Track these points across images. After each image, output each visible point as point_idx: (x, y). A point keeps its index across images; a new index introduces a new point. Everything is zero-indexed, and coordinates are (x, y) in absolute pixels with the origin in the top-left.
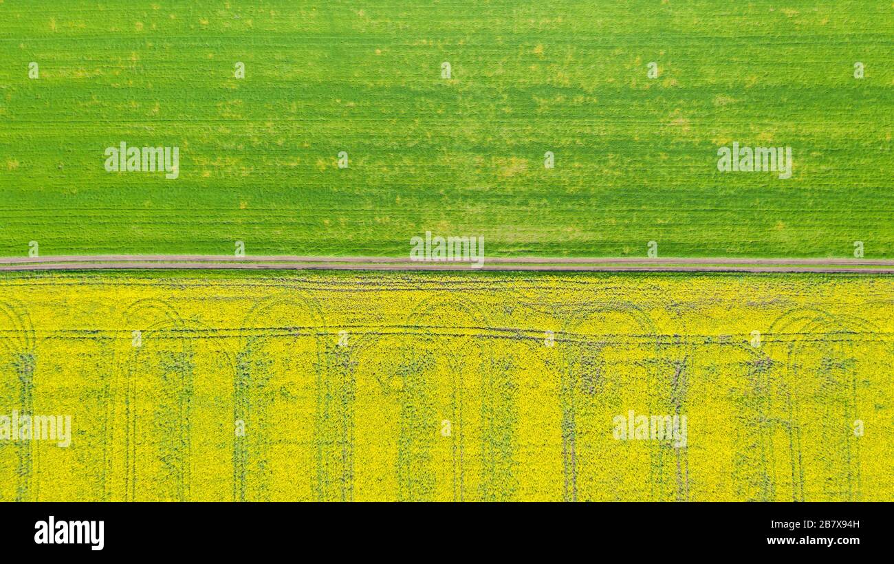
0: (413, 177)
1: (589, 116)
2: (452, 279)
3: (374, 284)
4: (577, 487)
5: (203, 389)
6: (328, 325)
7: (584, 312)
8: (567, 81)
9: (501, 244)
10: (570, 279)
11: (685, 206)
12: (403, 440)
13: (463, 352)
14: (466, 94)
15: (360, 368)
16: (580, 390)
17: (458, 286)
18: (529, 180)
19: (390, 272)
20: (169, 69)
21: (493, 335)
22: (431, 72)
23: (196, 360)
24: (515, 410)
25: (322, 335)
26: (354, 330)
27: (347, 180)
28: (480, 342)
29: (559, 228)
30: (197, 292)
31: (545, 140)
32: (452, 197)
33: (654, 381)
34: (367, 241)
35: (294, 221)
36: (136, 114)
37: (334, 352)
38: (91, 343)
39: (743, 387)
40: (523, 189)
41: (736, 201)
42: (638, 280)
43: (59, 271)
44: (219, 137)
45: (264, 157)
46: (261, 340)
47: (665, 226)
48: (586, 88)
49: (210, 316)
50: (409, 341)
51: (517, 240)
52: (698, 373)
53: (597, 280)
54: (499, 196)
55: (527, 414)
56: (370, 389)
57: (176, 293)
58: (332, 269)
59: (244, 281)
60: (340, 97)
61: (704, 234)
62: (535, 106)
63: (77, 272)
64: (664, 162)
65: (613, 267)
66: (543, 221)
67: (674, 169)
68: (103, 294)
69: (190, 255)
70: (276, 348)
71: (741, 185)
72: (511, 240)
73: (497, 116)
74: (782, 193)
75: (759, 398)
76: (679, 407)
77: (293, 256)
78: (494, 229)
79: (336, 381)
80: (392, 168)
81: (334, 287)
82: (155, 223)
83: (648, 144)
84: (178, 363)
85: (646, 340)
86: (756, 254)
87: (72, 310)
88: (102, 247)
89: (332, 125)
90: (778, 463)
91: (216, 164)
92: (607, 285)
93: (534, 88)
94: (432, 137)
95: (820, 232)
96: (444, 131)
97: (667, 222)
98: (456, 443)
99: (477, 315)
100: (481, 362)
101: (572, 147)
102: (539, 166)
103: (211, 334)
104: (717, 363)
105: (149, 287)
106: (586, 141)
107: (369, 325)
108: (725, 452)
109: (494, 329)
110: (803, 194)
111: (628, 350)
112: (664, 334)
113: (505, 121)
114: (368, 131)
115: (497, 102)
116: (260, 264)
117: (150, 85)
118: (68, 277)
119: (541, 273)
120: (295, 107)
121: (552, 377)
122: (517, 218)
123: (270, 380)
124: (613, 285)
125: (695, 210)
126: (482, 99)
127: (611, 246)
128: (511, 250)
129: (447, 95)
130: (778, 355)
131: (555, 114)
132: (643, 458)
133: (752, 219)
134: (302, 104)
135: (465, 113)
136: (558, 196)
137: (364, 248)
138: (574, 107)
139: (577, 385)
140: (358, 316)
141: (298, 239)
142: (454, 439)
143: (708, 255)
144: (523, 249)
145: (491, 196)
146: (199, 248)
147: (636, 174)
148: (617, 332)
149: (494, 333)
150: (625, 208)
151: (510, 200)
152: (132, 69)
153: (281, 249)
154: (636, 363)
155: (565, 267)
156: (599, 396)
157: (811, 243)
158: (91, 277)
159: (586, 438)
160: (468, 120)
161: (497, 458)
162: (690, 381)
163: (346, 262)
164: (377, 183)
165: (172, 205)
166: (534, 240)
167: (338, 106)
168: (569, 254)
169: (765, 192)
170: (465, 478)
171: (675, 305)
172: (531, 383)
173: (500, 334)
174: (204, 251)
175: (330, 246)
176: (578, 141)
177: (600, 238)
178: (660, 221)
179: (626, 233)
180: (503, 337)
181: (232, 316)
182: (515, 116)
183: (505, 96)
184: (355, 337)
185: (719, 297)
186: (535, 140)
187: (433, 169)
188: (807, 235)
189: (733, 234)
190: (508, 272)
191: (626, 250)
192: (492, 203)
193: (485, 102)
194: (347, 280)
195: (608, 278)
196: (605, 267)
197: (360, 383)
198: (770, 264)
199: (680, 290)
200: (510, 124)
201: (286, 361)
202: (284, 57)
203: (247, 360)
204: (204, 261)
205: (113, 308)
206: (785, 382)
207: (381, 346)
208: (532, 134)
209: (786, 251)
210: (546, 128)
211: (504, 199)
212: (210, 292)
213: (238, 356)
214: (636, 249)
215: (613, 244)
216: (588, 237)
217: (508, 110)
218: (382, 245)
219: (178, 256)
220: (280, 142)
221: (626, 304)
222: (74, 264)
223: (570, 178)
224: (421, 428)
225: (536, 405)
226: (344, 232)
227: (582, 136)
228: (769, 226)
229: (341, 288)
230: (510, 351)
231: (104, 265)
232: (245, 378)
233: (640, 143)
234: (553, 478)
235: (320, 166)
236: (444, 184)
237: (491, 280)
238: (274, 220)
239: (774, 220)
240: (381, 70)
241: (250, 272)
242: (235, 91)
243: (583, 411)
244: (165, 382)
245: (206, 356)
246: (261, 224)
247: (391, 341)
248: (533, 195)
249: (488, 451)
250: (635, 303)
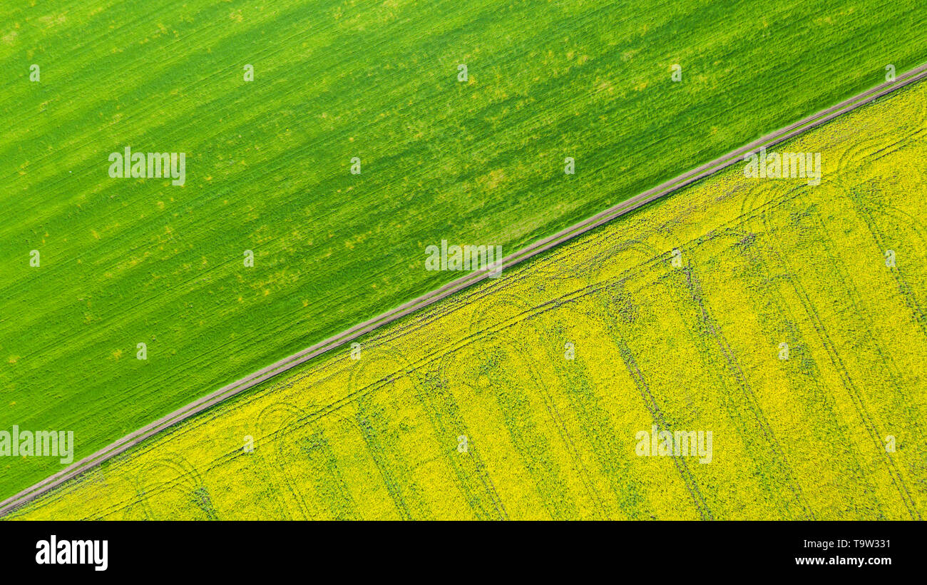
0: (423, 222)
1: (533, 114)
2: (489, 285)
3: (432, 316)
4: (653, 395)
5: (342, 453)
6: (412, 363)
7: (598, 263)
8: (504, 95)
9: (513, 242)
10: (576, 244)
11: (637, 148)
12: (508, 421)
13: (522, 336)
14: (433, 141)
15: (451, 383)
16: (622, 323)
17: (495, 288)
18: (511, 184)
19: (439, 301)
20: (200, 227)
21: (537, 312)
22: (398, 136)
23: (327, 434)
24: (581, 360)
25: (411, 372)
26: (433, 357)
27: (374, 248)
28: (531, 322)
29: (551, 209)
30: (303, 384)
31: (509, 148)
32: (459, 223)
33: (674, 290)
34: (411, 287)
35: (349, 297)
36: (192, 272)
37: (426, 381)
38: (242, 459)
39: (742, 263)
40: (510, 192)
41: (673, 126)
42: (627, 221)
43: (192, 417)
44: (262, 261)
45: (304, 260)
46: (368, 397)
47: (629, 170)
48: (521, 94)
49: (321, 397)
50: (478, 346)
51: (523, 233)
52: (704, 269)
53: (596, 235)
54: (494, 207)
55: (591, 358)
56: (466, 395)
57: (287, 392)
58: (395, 320)
59: (334, 359)
60: (339, 188)
61: (661, 162)
62: (488, 125)
63: (206, 411)
64: (606, 122)
65: (605, 219)
66: (536, 210)
67: (616, 124)
68: (234, 418)
69: (284, 359)
70: (382, 397)
71: (671, 113)
72: (518, 235)
73: (464, 147)
74: (705, 105)
75: (756, 266)
76: (701, 300)
77: (362, 324)
78: (502, 233)
79: (438, 401)
80: (403, 222)
81: (403, 333)
82: (246, 348)
83: (588, 114)
84: (314, 443)
85: (654, 263)
86: (705, 160)
87: (216, 441)
88: (214, 384)
89: (343, 211)
90: (792, 308)
91: (270, 282)
92: (606, 236)
93: (483, 112)
94: (423, 185)
95: (746, 121)
96: (429, 176)
97: (629, 167)
98: (548, 404)
99: (520, 303)
100: (538, 336)
101: (532, 144)
102: (514, 169)
103: (329, 410)
104: (714, 254)
105: (265, 397)
106: (540, 133)
107: (443, 348)
108: (750, 318)
109: (537, 307)
110: (721, 98)
111: (644, 276)
112: (665, 251)
113: (472, 147)
114: (372, 203)
115: (459, 136)
116: (339, 341)
117: (191, 245)
118: (201, 418)
119: (552, 249)
120: (309, 211)
121: (596, 323)
122: (516, 217)
123: (389, 423)
124: (610, 233)
125: (647, 148)
126: (447, 139)
127: (596, 204)
128: (523, 242)
129: (419, 149)
130: (756, 228)
131: (508, 123)
132: (691, 351)
133: (691, 135)
134: (313, 206)
135: (439, 156)
136: (538, 186)
137: (411, 293)
138: (519, 112)
139: (618, 320)
140: (432, 346)
141: (359, 309)
142: (546, 402)
143: (671, 177)
144: (531, 237)
145: (489, 209)
146: (288, 350)
147: (589, 141)
148: (629, 267)
149: (538, 310)
150: (592, 171)
151: (504, 205)
152: (172, 240)
153: (349, 323)
154: (654, 283)
155: (568, 237)
156: (638, 320)
157: (743, 133)
158: (218, 410)
159: (643, 356)
160: (444, 159)
161: (584, 402)
162: (700, 278)
163: (403, 309)
164: (398, 239)
165: (252, 328)
166: (536, 227)
167: (341, 195)
168: (567, 225)
169: (692, 109)
170: (567, 428)
171: (664, 226)
172: (584, 334)
173: (543, 309)
174: (292, 351)
175: (386, 303)
176: (534, 137)
177: (585, 202)
178: (623, 168)
179: (602, 189)
180: (546, 311)
181: (337, 389)
182: (478, 140)
183: (463, 128)
184: (437, 361)
185: (693, 205)
186: (501, 151)
187: (435, 209)
188: (738, 127)
189: (682, 153)
190: (528, 260)
191: (608, 202)
192: (492, 214)
193: (450, 140)
194: (410, 322)
195: (604, 229)
196: (598, 222)
197: (457, 394)
198: (720, 162)
199: (661, 214)
200: (477, 148)
201: (394, 404)
202: (282, 177)
203: (365, 417)
204: (296, 359)
205: (246, 426)
206: (771, 245)
207: (459, 360)
208: (496, 148)
209: (728, 147)
210: (506, 138)
211: (499, 207)
212: (312, 380)
213: (356, 417)
214: (615, 198)
215: (596, 203)
216: (575, 206)
217: (470, 138)
218: (425, 284)
219: (276, 364)
220: (310, 243)
221: (627, 243)
222: (201, 406)
223: (541, 168)
224: (517, 406)
225: (594, 349)
226: (391, 287)
227: (536, 131)
228: (706, 134)
229: (409, 330)
230: (556, 318)
231: (223, 397)
232: (370, 430)
233: (582, 116)
234: (632, 396)
235: (349, 247)
236: (448, 216)
237: (518, 272)
238: (334, 304)
239: (709, 128)
240: (360, 152)
241: (334, 350)
242: (258, 220)
243: (631, 338)
244: (312, 461)
245: (333, 428)
246: (325, 311)
247: (465, 352)
248: (519, 193)
249: (575, 400)
250: (633, 239)
